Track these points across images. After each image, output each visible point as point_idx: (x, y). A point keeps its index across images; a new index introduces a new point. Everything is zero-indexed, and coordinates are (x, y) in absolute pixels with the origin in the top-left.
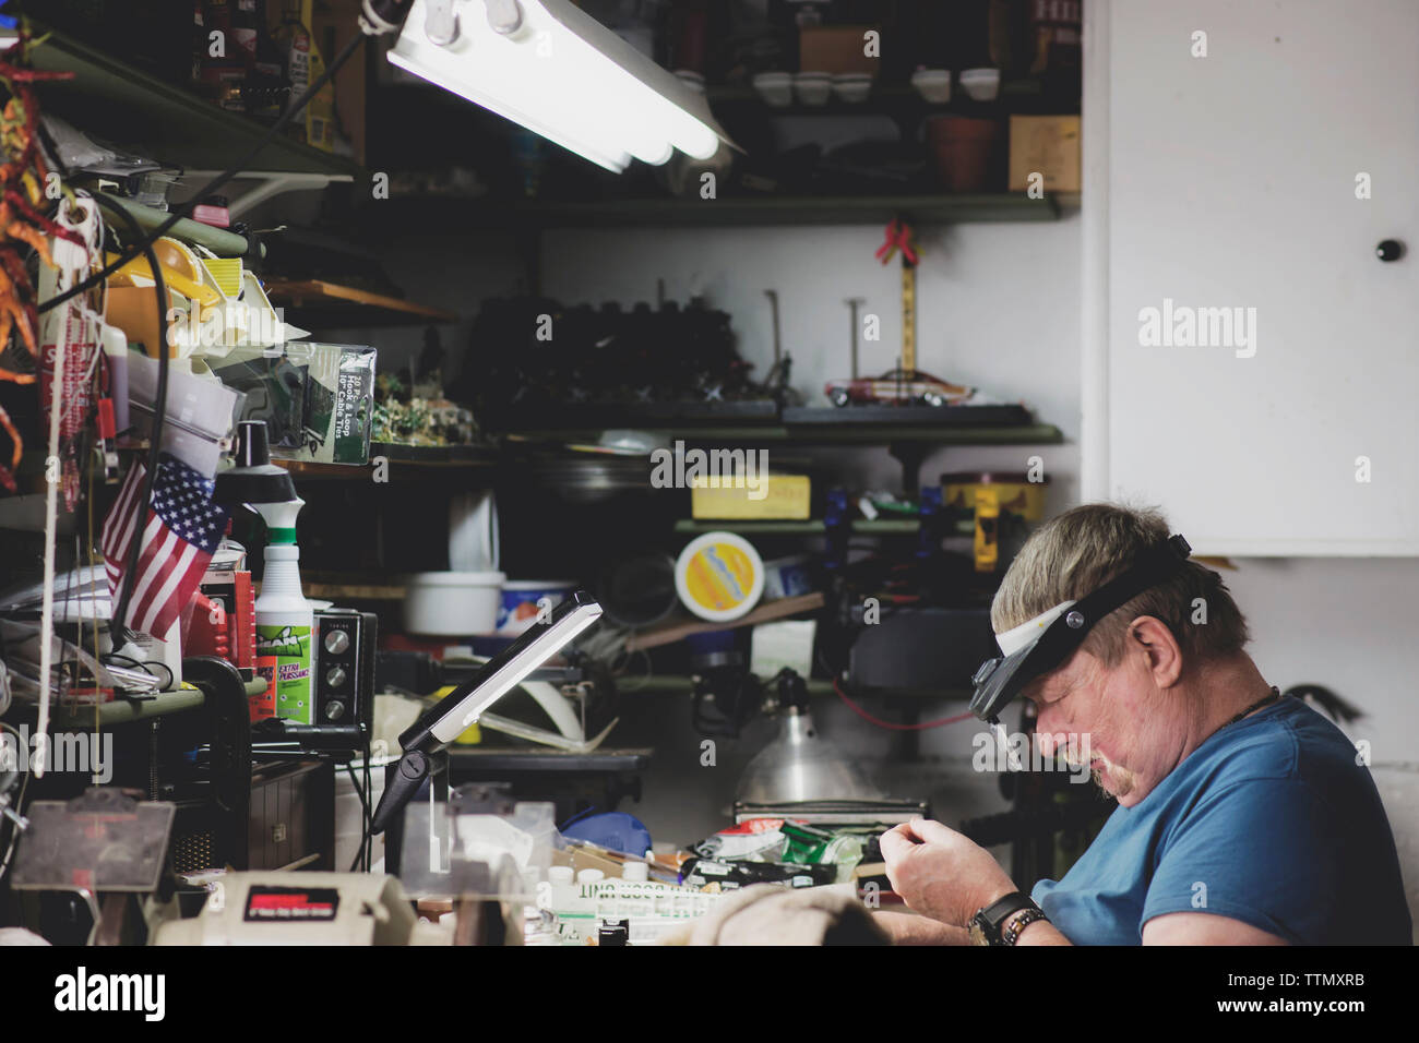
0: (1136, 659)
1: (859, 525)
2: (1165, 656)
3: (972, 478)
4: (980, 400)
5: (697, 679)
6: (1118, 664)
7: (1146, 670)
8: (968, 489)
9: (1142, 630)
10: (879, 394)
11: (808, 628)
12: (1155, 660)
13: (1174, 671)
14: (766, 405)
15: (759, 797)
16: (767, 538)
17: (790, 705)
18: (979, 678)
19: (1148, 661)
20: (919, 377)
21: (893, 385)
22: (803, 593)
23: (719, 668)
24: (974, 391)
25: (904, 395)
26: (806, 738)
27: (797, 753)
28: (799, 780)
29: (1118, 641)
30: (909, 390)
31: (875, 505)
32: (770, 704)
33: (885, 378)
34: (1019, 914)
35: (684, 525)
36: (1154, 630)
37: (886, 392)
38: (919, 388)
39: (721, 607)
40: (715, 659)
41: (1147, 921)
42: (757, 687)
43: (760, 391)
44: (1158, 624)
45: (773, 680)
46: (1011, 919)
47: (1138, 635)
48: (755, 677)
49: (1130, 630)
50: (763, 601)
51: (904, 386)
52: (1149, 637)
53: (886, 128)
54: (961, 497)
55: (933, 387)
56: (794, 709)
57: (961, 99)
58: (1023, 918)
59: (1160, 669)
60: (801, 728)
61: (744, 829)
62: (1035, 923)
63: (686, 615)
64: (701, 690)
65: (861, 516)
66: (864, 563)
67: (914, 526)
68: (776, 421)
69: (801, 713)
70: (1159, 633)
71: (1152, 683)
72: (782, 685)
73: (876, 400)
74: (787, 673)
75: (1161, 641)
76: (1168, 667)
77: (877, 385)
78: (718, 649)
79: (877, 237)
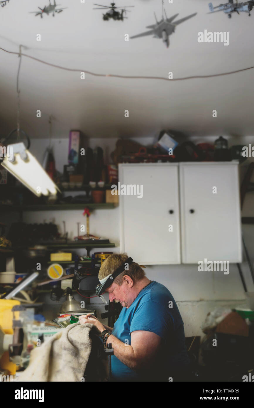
0: (125, 283)
1: (81, 262)
2: (130, 282)
3: (100, 253)
4: (101, 239)
5: (51, 290)
6: (122, 285)
7: (127, 285)
8: (99, 255)
9: (125, 278)
10: (83, 238)
11: (71, 280)
12: (128, 283)
13: (132, 284)
14: (63, 240)
15: (64, 310)
16: (64, 264)
17: (69, 294)
18: (97, 288)
19: (127, 283)
20: (90, 235)
21: (86, 237)
22: (70, 274)
23: (55, 288)
24: (100, 238)
25: (88, 239)
26: (72, 300)
27: (70, 303)
28: (71, 308)
29: (121, 281)
30: (88, 238)
31: (83, 258)
32: (65, 294)
33: (85, 236)
34: (107, 333)
35: (49, 263)
36: (127, 277)
37: (85, 238)
38: (91, 237)
39: (55, 277)
40: (55, 287)
41: (131, 333)
42: (62, 291)
43: (62, 238)
44: (128, 276)
45: (65, 290)
46: (106, 334)
47: (124, 279)
48: (62, 289)
49: (123, 278)
50: (63, 276)
51: (88, 237)
52: (127, 278)
53: (84, 193)
54: (98, 256)
55: (93, 237)
56: (70, 295)
57: (98, 188)
58: (109, 334)
59: (129, 284)
60: (71, 298)
61: (63, 317)
62: (111, 335)
63: (49, 279)
64: (52, 292)
65: (81, 260)
66: (81, 268)
67: (90, 261)
68: (66, 243)
69: (71, 295)
70: (128, 278)
71: (128, 287)
72: (68, 290)
73: (83, 240)
74: (68, 288)
75: (129, 279)
76: (131, 284)
77: (83, 237)
78: (55, 285)
79: (83, 211)
